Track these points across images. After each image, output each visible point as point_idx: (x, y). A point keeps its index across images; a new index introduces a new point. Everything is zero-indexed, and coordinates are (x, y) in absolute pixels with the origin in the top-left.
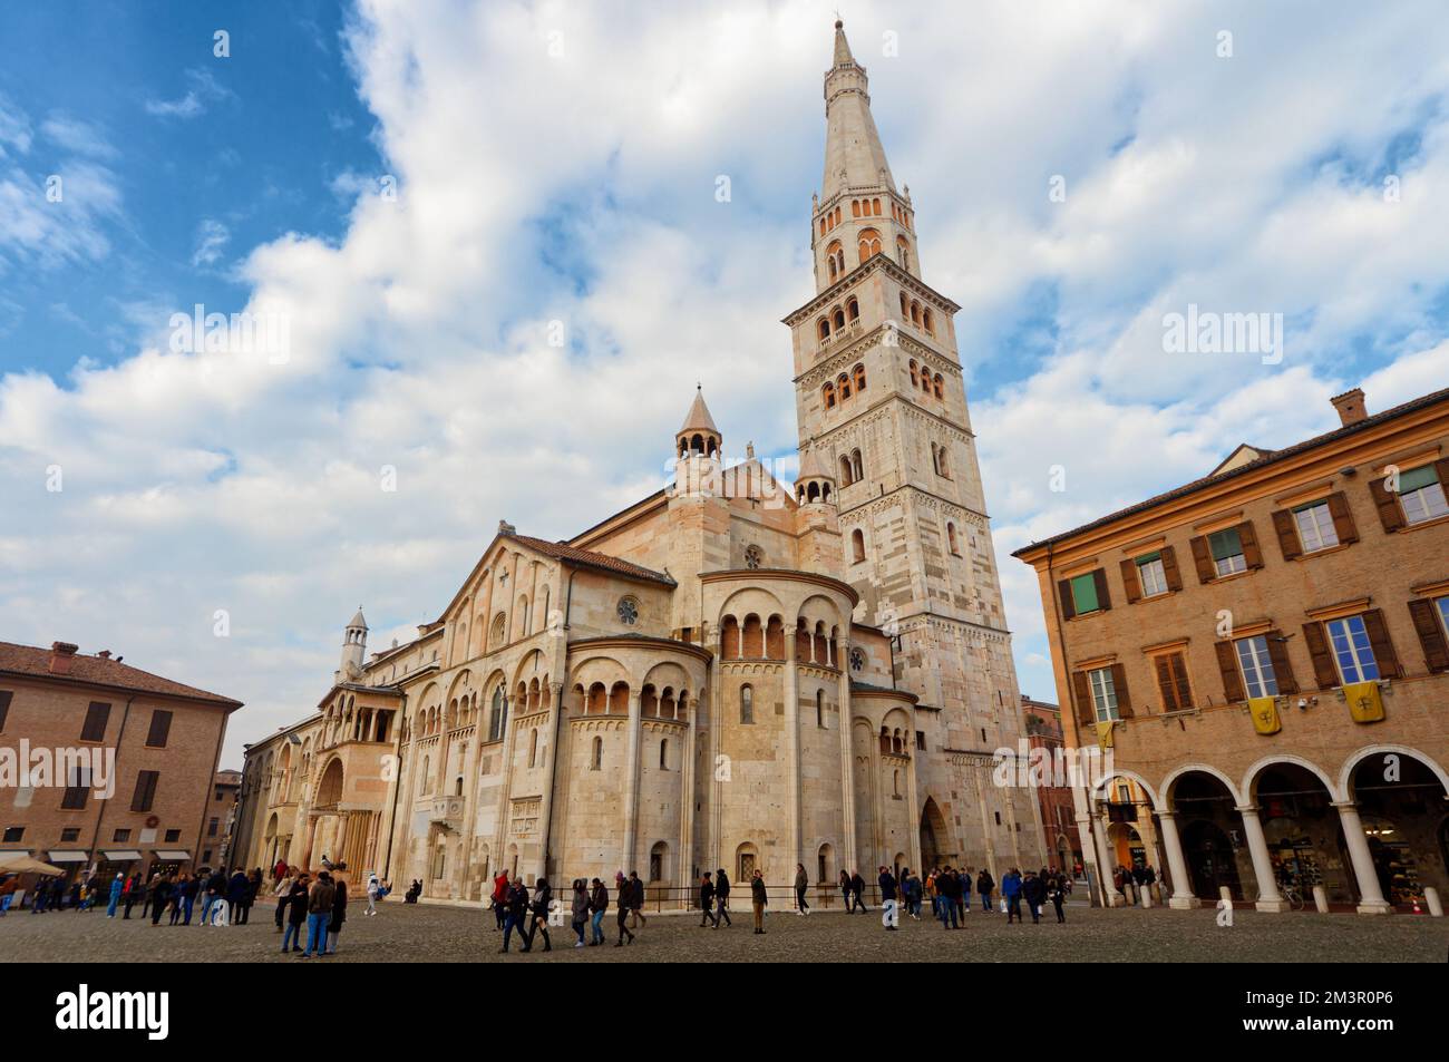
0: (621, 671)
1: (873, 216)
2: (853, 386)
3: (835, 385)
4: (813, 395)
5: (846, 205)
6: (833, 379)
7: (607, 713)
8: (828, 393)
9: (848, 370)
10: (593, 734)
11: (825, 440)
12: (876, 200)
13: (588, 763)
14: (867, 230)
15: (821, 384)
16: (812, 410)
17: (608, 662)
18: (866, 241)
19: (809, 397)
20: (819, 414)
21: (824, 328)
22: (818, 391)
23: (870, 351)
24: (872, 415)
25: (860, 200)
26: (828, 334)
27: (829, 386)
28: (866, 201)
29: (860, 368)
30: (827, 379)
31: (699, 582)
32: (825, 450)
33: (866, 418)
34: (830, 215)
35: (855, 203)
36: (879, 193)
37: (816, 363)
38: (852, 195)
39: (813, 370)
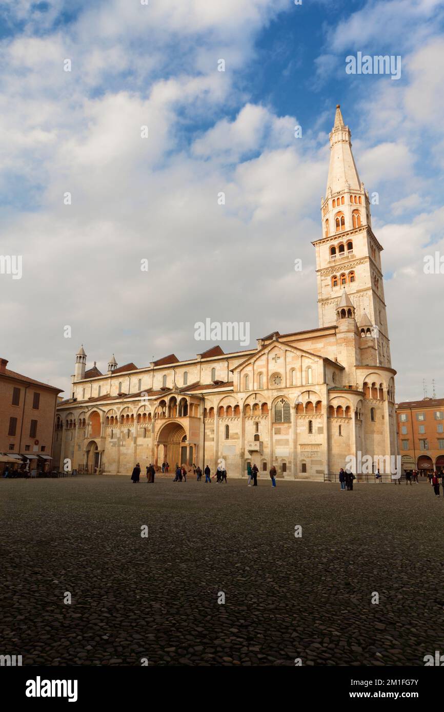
0: (348, 402)
1: (358, 204)
2: (348, 279)
3: (338, 277)
4: (326, 279)
5: (347, 197)
6: (338, 274)
7: (344, 417)
8: (334, 280)
9: (347, 272)
10: (339, 424)
11: (333, 300)
12: (360, 197)
13: (337, 433)
14: (355, 210)
15: (331, 275)
16: (325, 286)
17: (344, 398)
18: (355, 215)
19: (324, 280)
20: (329, 288)
21: (333, 251)
22: (329, 278)
23: (359, 266)
24: (359, 294)
25: (353, 196)
26: (335, 253)
27: (335, 277)
28: (355, 197)
29: (352, 273)
30: (335, 274)
31: (354, 368)
32: (332, 305)
33: (355, 295)
34: (338, 199)
35: (351, 196)
36: (361, 194)
37: (329, 266)
38: (350, 193)
39: (328, 268)
